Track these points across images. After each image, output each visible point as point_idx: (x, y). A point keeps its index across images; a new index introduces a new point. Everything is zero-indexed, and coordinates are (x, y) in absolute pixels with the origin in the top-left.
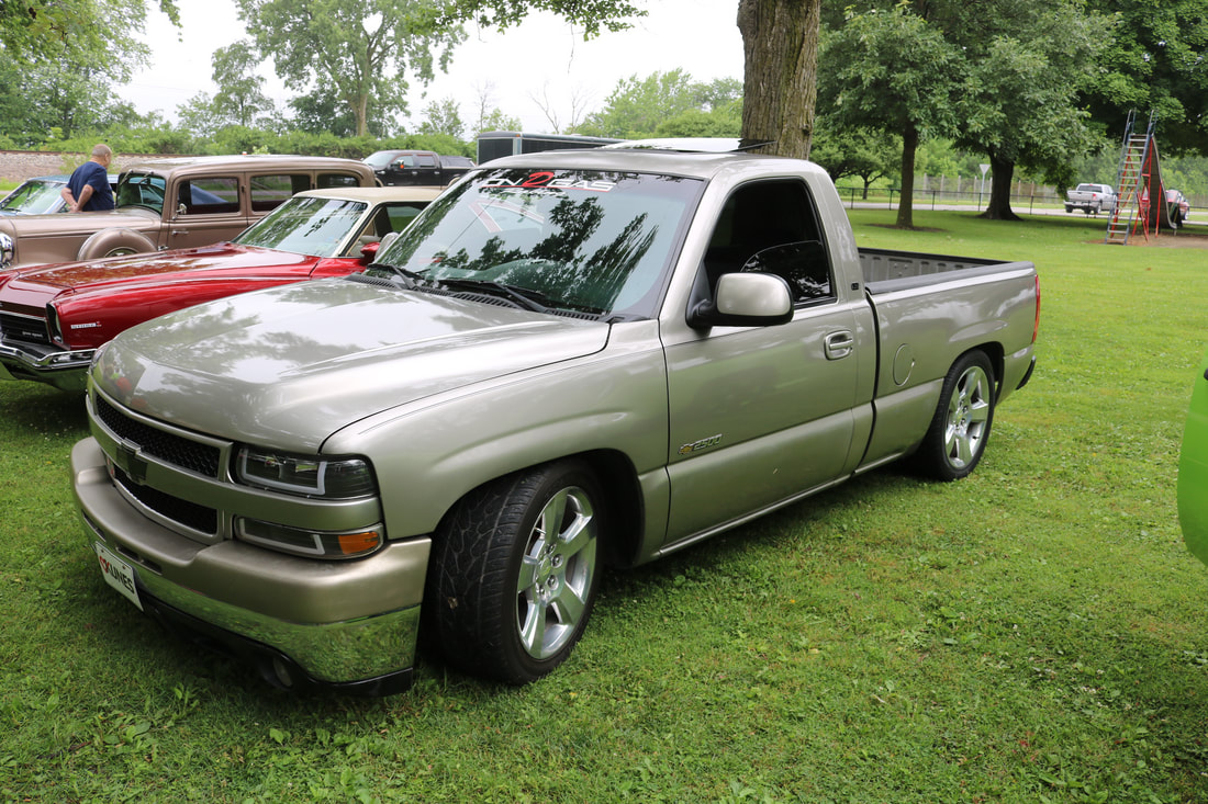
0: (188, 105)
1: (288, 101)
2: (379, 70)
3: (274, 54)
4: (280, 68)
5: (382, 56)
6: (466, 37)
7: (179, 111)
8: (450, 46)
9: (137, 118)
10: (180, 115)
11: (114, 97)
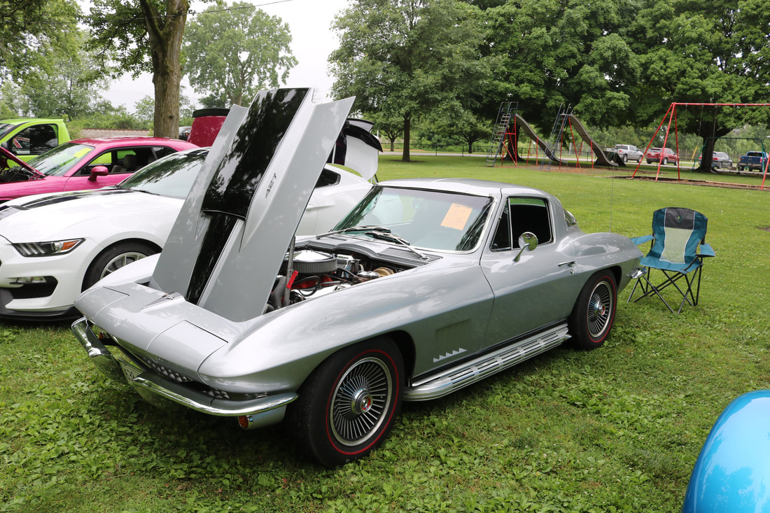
0: (141, 102)
1: (199, 100)
2: (250, 82)
3: (189, 74)
4: (192, 82)
5: (251, 74)
6: (297, 63)
7: (136, 105)
8: (288, 69)
9: (112, 109)
10: (137, 108)
11: (100, 98)
